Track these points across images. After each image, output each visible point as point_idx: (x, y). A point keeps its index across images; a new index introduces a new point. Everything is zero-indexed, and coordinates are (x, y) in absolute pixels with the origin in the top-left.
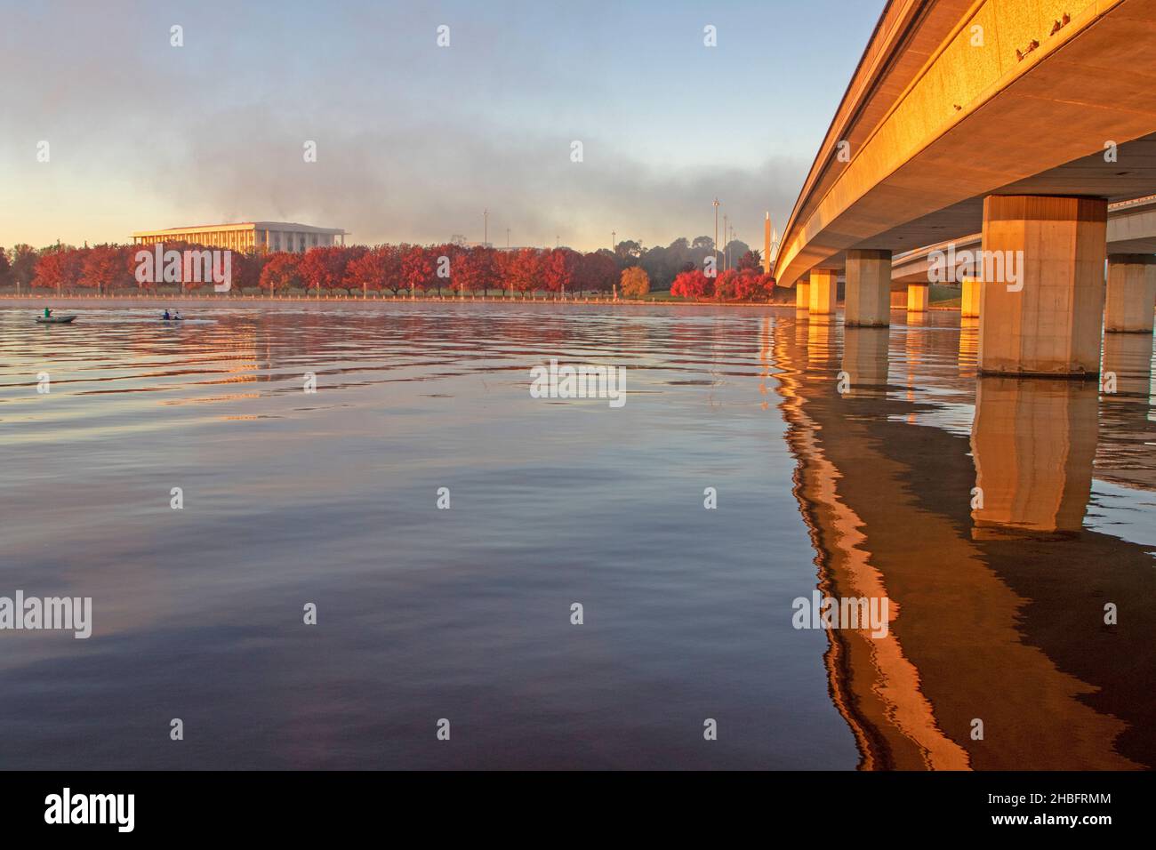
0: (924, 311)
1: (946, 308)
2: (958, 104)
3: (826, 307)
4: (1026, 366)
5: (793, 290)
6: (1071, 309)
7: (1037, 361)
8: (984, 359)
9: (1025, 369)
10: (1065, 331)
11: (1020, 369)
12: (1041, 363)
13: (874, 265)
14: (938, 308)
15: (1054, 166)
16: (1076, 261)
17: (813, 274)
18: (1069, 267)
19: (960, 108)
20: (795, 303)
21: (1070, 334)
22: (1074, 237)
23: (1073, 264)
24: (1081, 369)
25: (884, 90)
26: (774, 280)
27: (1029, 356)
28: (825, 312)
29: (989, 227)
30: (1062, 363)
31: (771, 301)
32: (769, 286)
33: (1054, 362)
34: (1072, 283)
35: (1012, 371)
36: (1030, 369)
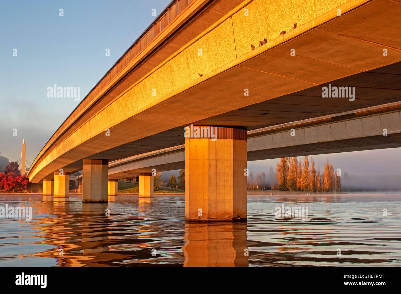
0: (115, 195)
1: (126, 194)
2: (201, 73)
3: (63, 194)
4: (211, 216)
5: (40, 185)
6: (232, 185)
7: (217, 213)
8: (190, 213)
9: (211, 217)
10: (230, 197)
11: (208, 217)
12: (219, 214)
13: (99, 167)
14: (121, 194)
15: (236, 109)
16: (233, 160)
17: (56, 174)
18: (230, 163)
19: (202, 76)
20: (42, 192)
21: (232, 198)
22: (232, 148)
23: (232, 161)
24: (239, 216)
25: (145, 66)
26: (28, 179)
27: (213, 210)
28: (63, 197)
29: (190, 142)
30: (229, 214)
31: (26, 191)
32: (25, 182)
33: (226, 213)
34: (232, 172)
35: (205, 219)
36: (213, 217)
